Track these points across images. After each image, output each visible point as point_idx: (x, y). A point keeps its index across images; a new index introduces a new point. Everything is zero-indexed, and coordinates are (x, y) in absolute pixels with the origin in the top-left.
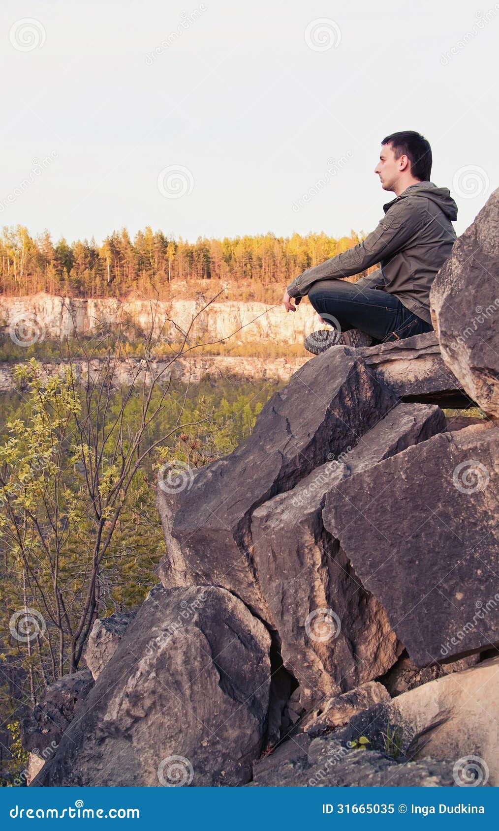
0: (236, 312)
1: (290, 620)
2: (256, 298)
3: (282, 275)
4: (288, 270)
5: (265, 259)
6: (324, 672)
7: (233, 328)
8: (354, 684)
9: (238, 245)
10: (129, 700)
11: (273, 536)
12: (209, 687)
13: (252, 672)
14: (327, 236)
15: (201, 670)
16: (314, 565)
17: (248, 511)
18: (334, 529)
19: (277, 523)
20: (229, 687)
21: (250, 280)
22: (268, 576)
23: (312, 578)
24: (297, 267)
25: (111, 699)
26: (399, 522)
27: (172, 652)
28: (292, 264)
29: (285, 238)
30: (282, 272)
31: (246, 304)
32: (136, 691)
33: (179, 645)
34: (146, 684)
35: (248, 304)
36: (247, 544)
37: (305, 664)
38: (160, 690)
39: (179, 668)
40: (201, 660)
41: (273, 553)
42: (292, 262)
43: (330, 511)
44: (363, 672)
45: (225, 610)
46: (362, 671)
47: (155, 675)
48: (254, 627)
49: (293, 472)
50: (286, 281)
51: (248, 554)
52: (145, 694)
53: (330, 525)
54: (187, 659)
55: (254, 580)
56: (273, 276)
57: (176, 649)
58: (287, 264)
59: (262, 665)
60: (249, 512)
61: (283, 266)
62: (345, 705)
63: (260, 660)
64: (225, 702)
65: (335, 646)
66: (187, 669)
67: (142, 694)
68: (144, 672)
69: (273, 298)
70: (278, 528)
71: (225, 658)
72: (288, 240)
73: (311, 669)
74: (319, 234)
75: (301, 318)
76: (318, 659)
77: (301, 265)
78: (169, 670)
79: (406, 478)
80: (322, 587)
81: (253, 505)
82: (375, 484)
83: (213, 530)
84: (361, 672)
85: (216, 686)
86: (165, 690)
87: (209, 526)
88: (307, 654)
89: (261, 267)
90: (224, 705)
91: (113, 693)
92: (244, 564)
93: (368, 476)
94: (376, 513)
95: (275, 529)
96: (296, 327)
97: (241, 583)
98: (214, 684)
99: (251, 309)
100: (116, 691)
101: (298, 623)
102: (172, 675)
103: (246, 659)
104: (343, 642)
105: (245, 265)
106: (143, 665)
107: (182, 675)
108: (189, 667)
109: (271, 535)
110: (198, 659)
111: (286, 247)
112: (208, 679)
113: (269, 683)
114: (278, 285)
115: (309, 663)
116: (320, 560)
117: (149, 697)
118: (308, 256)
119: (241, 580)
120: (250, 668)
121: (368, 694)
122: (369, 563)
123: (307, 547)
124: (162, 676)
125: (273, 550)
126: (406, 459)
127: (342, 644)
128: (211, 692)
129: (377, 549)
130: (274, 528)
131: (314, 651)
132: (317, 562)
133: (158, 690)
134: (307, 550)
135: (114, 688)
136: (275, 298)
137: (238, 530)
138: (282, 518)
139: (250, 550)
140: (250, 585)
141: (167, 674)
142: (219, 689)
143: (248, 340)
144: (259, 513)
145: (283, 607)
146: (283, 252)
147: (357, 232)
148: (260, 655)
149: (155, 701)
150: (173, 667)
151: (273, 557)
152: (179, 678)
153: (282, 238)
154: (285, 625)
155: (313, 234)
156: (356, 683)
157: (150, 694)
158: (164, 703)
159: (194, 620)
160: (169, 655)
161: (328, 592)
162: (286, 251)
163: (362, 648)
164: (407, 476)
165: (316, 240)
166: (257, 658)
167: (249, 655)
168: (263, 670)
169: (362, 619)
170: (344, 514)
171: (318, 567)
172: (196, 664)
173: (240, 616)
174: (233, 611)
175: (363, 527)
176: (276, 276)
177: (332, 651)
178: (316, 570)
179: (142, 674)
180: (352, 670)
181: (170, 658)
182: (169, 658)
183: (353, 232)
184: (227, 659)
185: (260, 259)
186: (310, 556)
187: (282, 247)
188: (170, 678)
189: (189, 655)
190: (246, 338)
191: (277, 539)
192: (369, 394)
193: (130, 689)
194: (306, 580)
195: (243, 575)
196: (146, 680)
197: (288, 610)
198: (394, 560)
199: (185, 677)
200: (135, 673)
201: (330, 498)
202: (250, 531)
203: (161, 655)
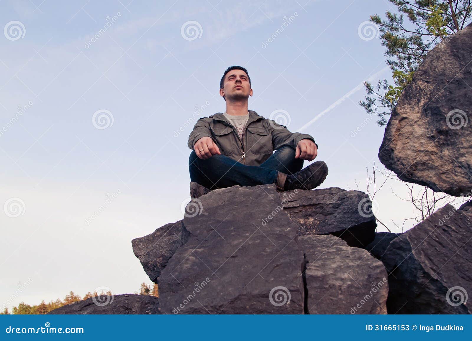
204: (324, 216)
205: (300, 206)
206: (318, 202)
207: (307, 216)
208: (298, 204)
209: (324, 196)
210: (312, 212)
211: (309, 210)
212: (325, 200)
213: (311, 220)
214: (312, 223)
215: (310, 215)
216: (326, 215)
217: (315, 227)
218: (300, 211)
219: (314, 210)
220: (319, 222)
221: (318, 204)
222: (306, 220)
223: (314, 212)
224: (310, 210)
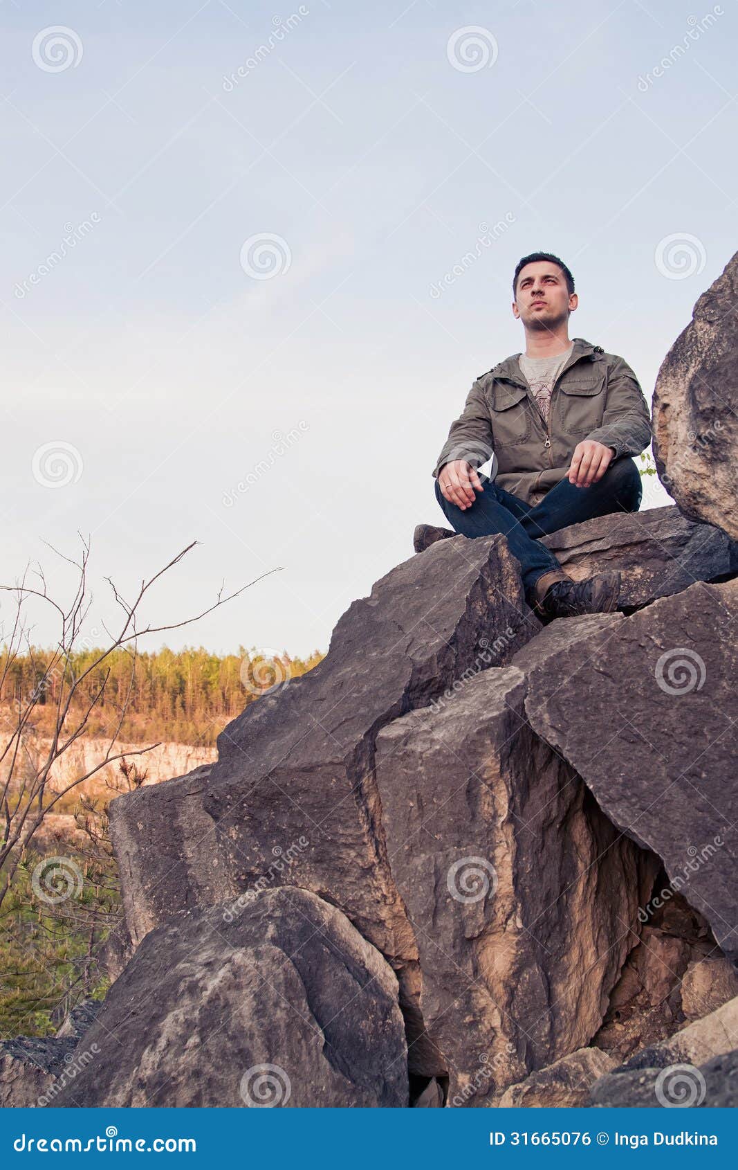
0: (79, 752)
1: (449, 926)
2: (107, 734)
3: (145, 703)
4: (154, 696)
5: (122, 680)
6: (500, 1034)
7: (74, 775)
8: (546, 1058)
9: (86, 660)
10: (146, 1093)
11: (420, 768)
12: (304, 1058)
13: (375, 1033)
14: (208, 652)
15: (288, 1026)
16: (495, 816)
17: (369, 731)
18: (550, 729)
19: (428, 745)
20: (339, 1059)
21: (99, 709)
22: (407, 848)
23: (491, 842)
24: (166, 693)
25: (103, 1099)
26: (662, 714)
27: (232, 995)
28: (159, 689)
29: (150, 653)
30: (144, 699)
31: (92, 742)
32: (162, 1074)
33: (244, 980)
34: (182, 1059)
35: (96, 741)
36: (367, 790)
37: (468, 1019)
38: (209, 1069)
39: (247, 1024)
40: (288, 1006)
41: (419, 801)
42: (159, 685)
43: (539, 701)
44: (563, 1034)
45: (319, 923)
46: (561, 1031)
47: (198, 1040)
48: (368, 956)
49: (429, 682)
50: (150, 712)
51: (367, 810)
52: (181, 1078)
53: (541, 722)
54: (261, 1007)
55: (376, 861)
56: (133, 704)
57: (238, 987)
58: (153, 688)
59: (390, 1021)
60: (372, 733)
61: (146, 692)
62: (554, 1082)
63: (387, 1012)
64: (337, 1086)
65: (518, 982)
66: (262, 1025)
67: (174, 1079)
68: (173, 1038)
69: (131, 734)
70: (429, 752)
71: (328, 1006)
72: (154, 656)
73: (477, 1029)
74: (197, 649)
75: (169, 763)
76: (493, 1005)
77: (171, 690)
78: (225, 1030)
79: (661, 644)
80: (509, 858)
81: (376, 721)
82: (610, 655)
83: (304, 770)
84: (559, 1034)
85: (317, 1056)
86: (218, 1068)
87: (295, 764)
88: (474, 995)
89: (116, 690)
90: (336, 1093)
91: (108, 1086)
92: (361, 828)
93: (597, 645)
94: (620, 700)
95: (424, 756)
96: (161, 775)
97: (344, 872)
98: (314, 1052)
99: (99, 749)
100: (114, 1081)
101: (464, 932)
102: (233, 1038)
103: (365, 1009)
104: (534, 973)
105: (95, 687)
106: (169, 1026)
107: (252, 1037)
108: (265, 1021)
109: (417, 767)
110: (283, 1005)
111: (152, 666)
112: (303, 1042)
113: (405, 1056)
114: (138, 716)
115: (474, 1015)
116: (506, 806)
117: (187, 1085)
118: (181, 679)
119: (346, 867)
120: (373, 1026)
121: (584, 1067)
122: (621, 780)
123: (485, 781)
124: (211, 1042)
125: (418, 795)
126: (656, 616)
127: (532, 976)
128: (308, 1069)
129: (630, 759)
130: (421, 753)
131: (487, 988)
132: (500, 812)
133: (206, 1070)
134: (484, 787)
135: (110, 1078)
136: (135, 734)
137: (354, 761)
138: (436, 737)
139: (371, 803)
140: (368, 871)
141: (223, 1038)
142: (325, 1062)
143: (95, 793)
144: (390, 732)
145: (437, 902)
146: (147, 671)
147: (248, 648)
148: (386, 1003)
149: (200, 1091)
150: (234, 1023)
151: (419, 808)
152: (246, 1043)
153: (146, 653)
154: (439, 935)
155: (189, 649)
156: (550, 1058)
157: (189, 1078)
158: (216, 1095)
159: (269, 935)
160: (226, 1000)
161: (516, 870)
162: (151, 670)
163: (559, 988)
164: (664, 640)
165: (193, 657)
166: (382, 1008)
167: (369, 1002)
168: (392, 1030)
169: (561, 930)
170: (564, 704)
171: (502, 819)
172: (280, 1014)
173: (343, 936)
174: (331, 927)
175: (600, 724)
176: (136, 704)
177: (512, 993)
178: (499, 825)
179: (169, 1044)
180: (546, 1030)
181: (227, 1005)
182: (224, 1007)
183: (242, 649)
184: (332, 1008)
185: (115, 680)
186: (489, 799)
187: (146, 665)
188: (229, 1045)
189: (264, 998)
190: (92, 789)
191: (428, 774)
192: (515, 595)
193: (149, 1072)
194: (480, 846)
195: (353, 854)
196: (182, 1051)
197: (446, 907)
198: (663, 775)
199: (258, 1041)
200: (155, 1043)
201: (535, 680)
202: (373, 766)
203: (209, 1002)
204: (661, 562)
205: (611, 548)
206: (644, 538)
207: (629, 564)
208: (608, 544)
209: (660, 524)
210: (637, 555)
211: (631, 553)
212: (659, 532)
213: (638, 571)
214: (639, 576)
215: (635, 563)
216: (666, 561)
217: (644, 585)
218: (615, 556)
219: (640, 552)
220: (655, 575)
221: (646, 541)
222: (630, 572)
223: (641, 556)
224: (633, 553)
